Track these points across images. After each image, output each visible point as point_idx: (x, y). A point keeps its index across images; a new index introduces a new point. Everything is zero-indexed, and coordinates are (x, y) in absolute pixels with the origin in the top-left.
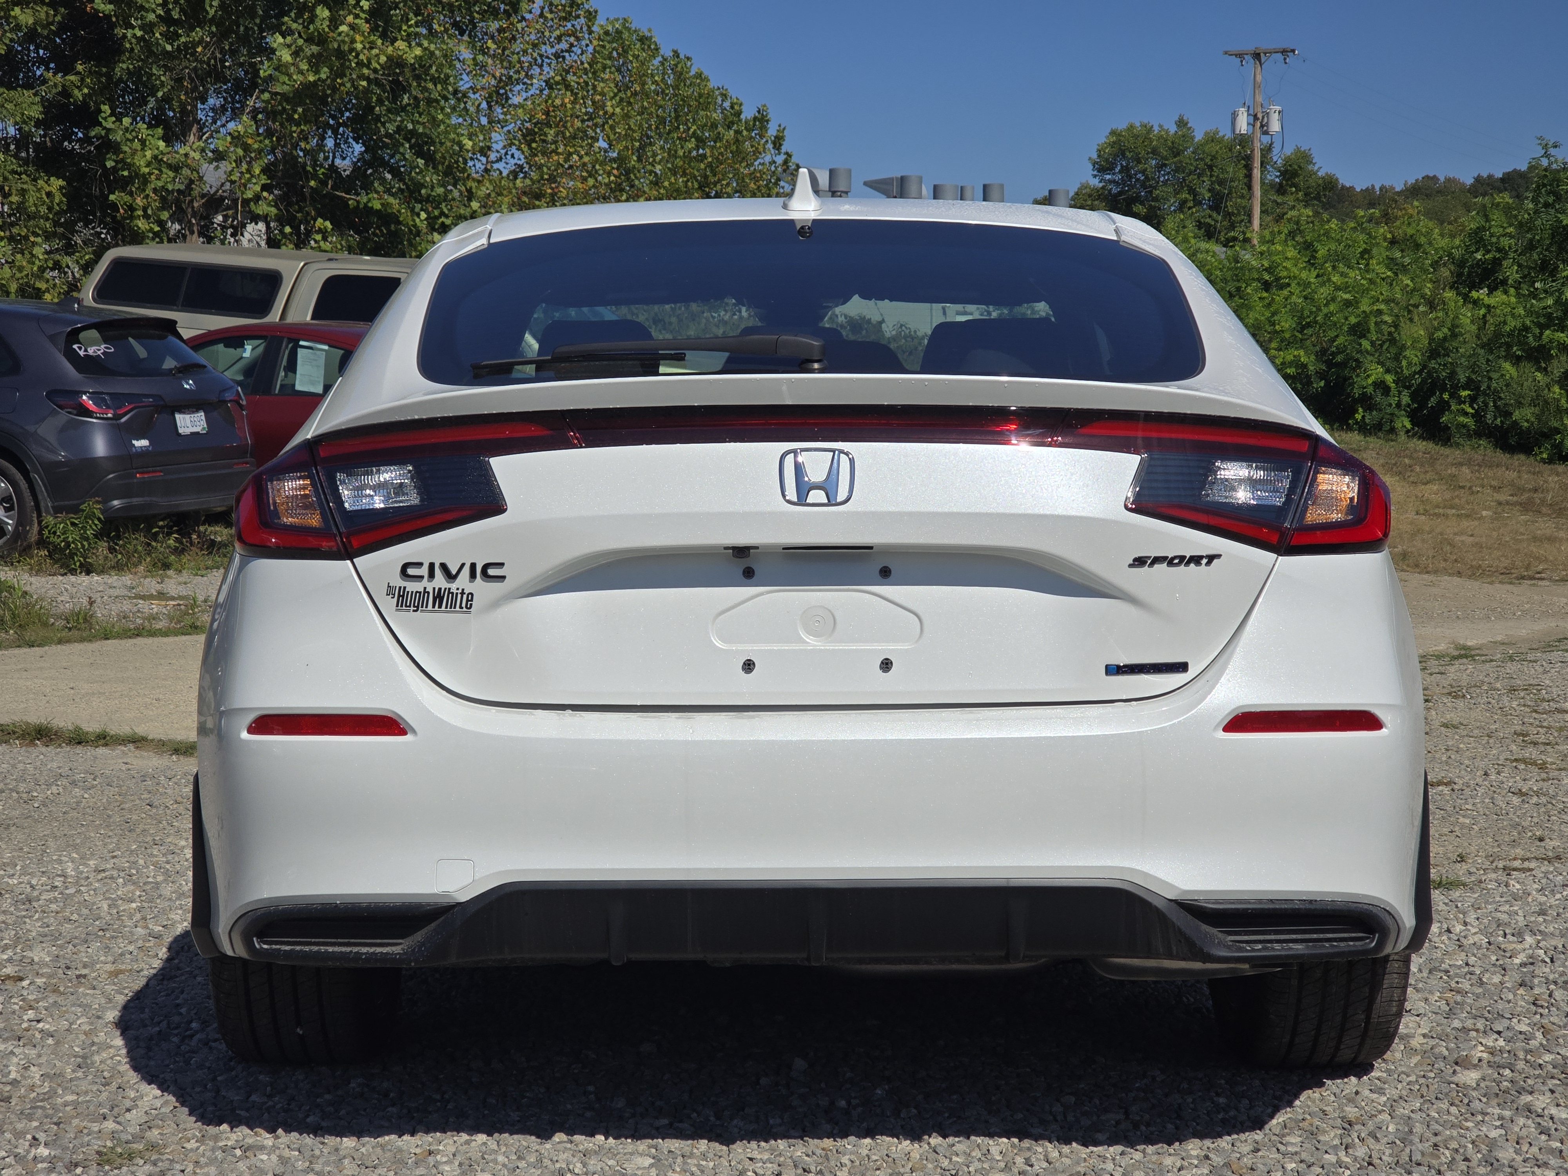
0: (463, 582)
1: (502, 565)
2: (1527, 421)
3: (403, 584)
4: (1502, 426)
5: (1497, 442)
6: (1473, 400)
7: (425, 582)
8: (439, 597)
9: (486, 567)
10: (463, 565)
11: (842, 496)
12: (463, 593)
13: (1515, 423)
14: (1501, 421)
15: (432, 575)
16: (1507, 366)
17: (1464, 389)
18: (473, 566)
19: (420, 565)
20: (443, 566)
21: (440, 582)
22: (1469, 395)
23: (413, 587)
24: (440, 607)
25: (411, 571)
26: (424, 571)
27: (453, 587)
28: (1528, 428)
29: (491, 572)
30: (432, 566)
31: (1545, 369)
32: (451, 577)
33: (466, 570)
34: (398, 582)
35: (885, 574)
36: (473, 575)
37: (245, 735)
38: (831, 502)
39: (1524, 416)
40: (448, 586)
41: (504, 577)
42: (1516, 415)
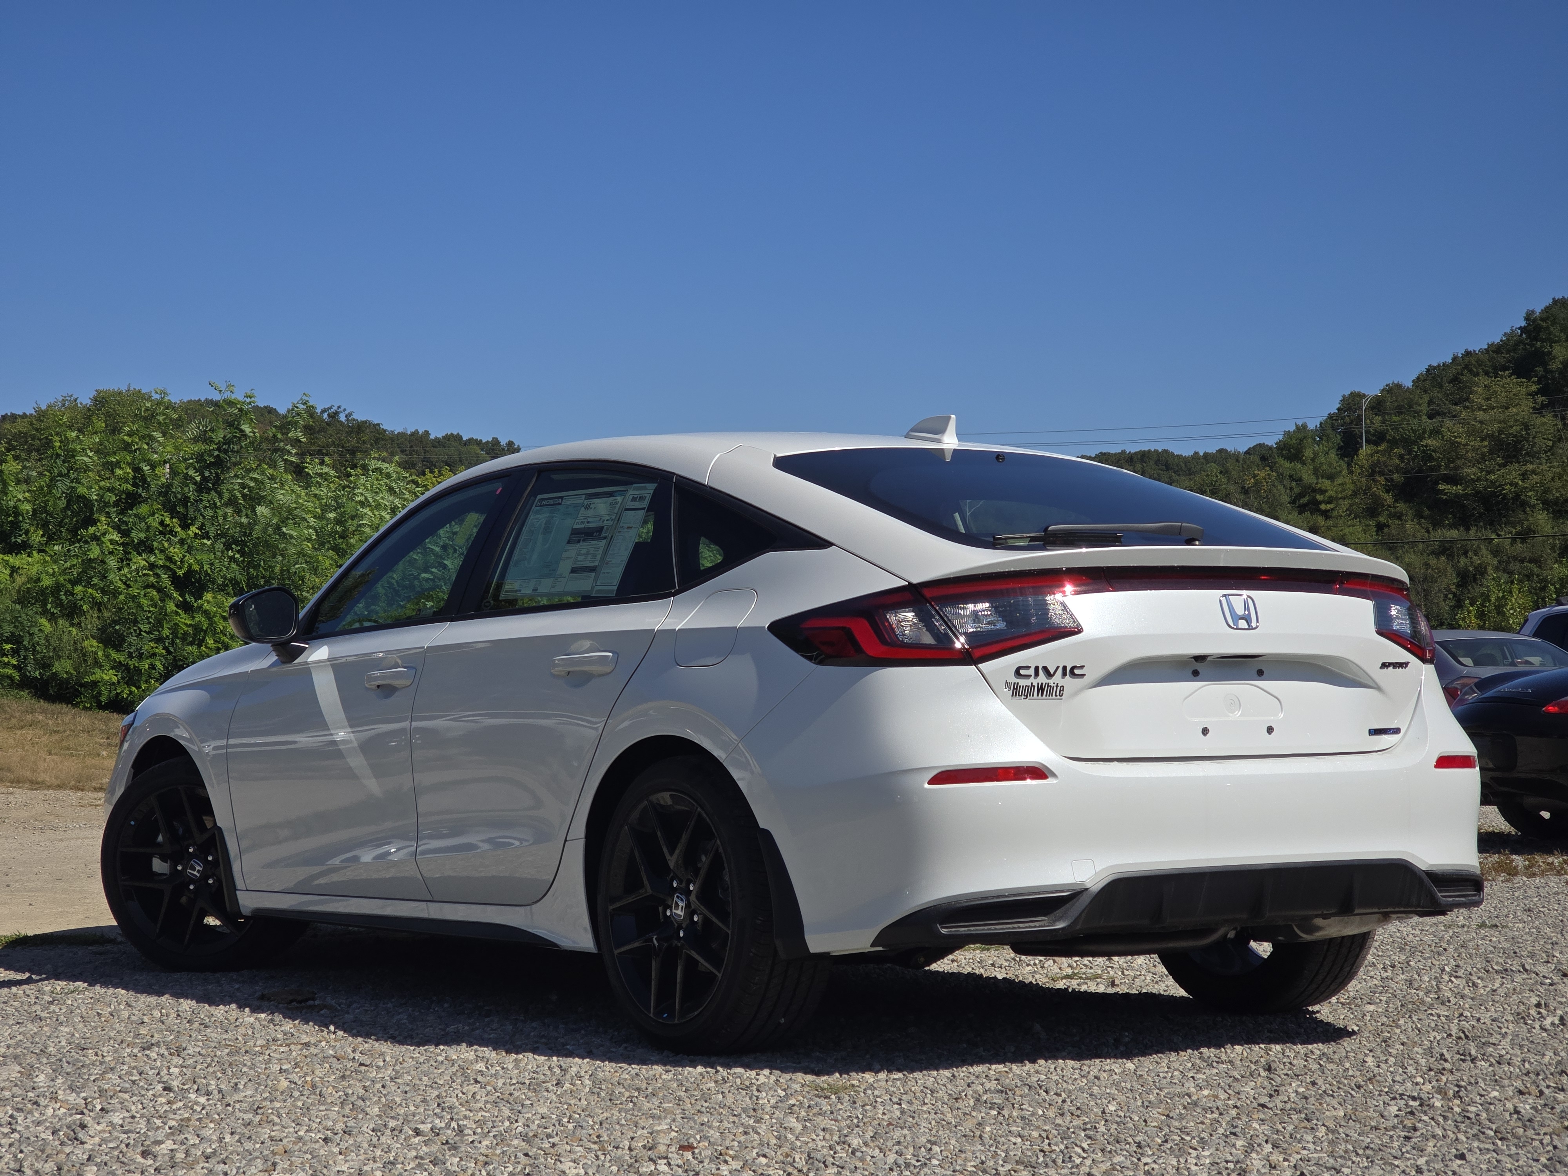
0: (1057, 679)
1: (1082, 667)
2: (67, 673)
3: (1017, 681)
4: (42, 678)
5: (36, 693)
6: (15, 652)
7: (1032, 679)
8: (1041, 689)
9: (1073, 668)
10: (1058, 667)
11: (1254, 624)
12: (1057, 686)
13: (55, 674)
14: (40, 673)
15: (1037, 673)
16: (44, 621)
17: (7, 643)
18: (1065, 668)
19: (1028, 668)
20: (1045, 669)
21: (1042, 678)
22: (12, 648)
23: (1023, 682)
24: (1042, 695)
25: (1022, 672)
26: (1031, 672)
27: (1051, 682)
28: (67, 679)
29: (1076, 671)
30: (1037, 668)
31: (79, 624)
32: (1049, 675)
33: (1060, 671)
34: (1013, 679)
35: (1260, 674)
36: (1064, 674)
37: (926, 786)
38: (1250, 628)
39: (63, 667)
40: (1048, 681)
41: (1084, 675)
42: (57, 667)
